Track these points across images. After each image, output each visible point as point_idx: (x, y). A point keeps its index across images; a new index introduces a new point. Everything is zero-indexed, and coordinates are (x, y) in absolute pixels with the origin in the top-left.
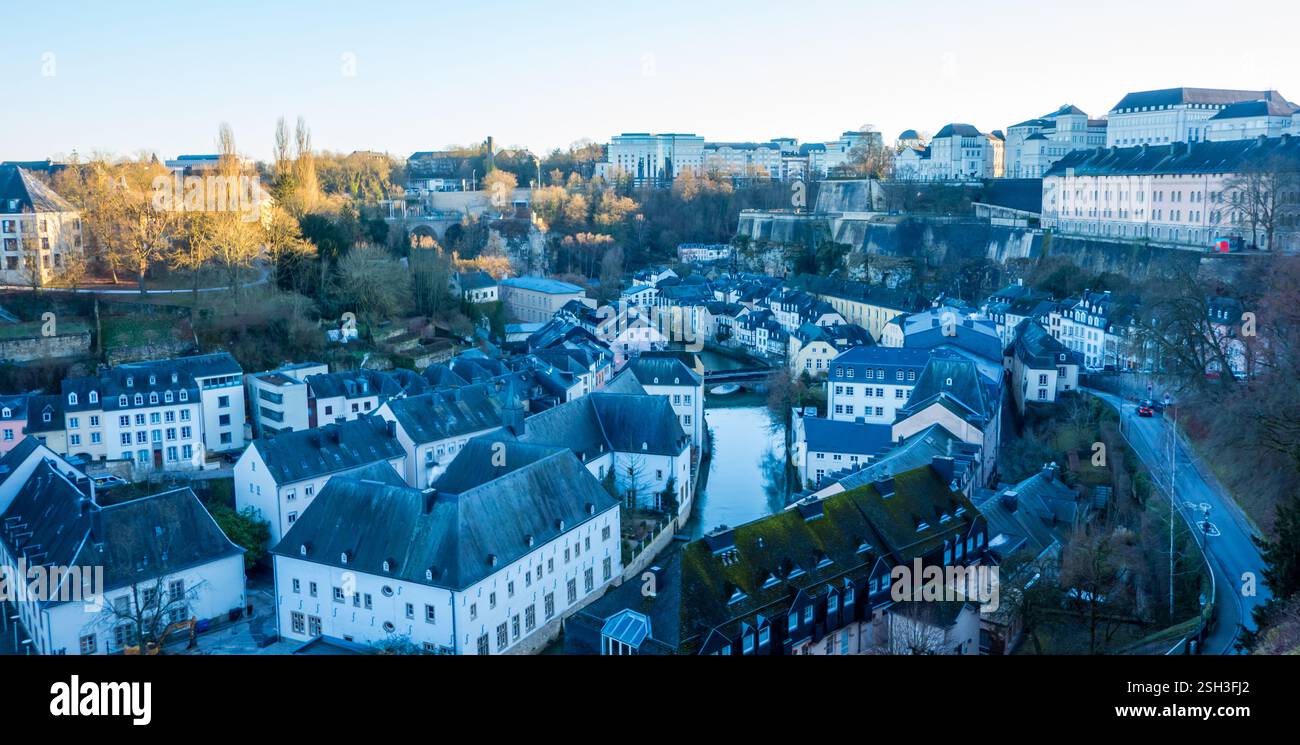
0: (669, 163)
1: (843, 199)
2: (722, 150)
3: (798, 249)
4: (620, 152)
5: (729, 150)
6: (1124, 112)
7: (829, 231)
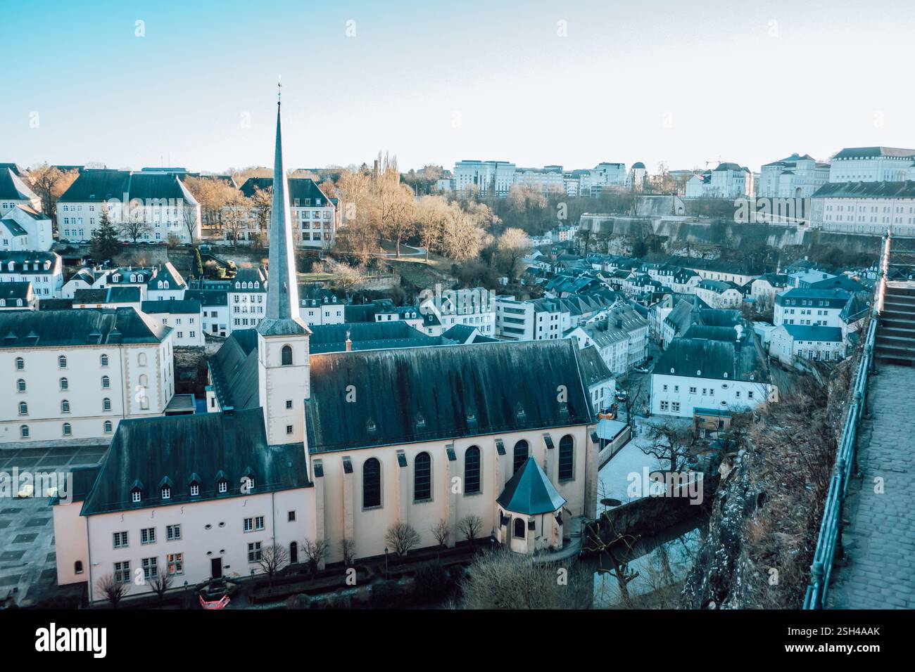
0: (494, 181)
1: (653, 208)
2: (527, 173)
3: (634, 239)
4: (461, 173)
5: (531, 173)
6: (843, 159)
7: (651, 227)
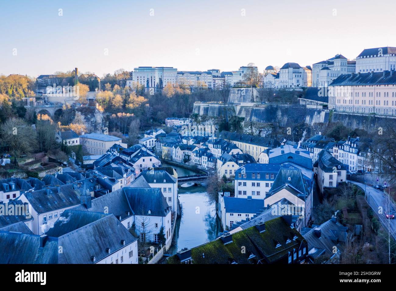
0: (161, 81)
1: (241, 97)
2: (185, 75)
3: (220, 120)
4: (138, 75)
5: (189, 75)
6: (363, 57)
7: (234, 111)
